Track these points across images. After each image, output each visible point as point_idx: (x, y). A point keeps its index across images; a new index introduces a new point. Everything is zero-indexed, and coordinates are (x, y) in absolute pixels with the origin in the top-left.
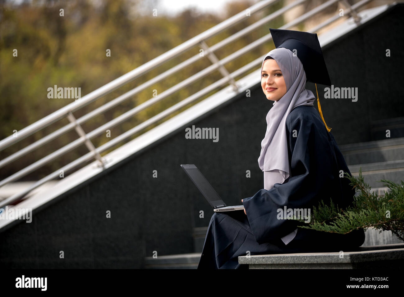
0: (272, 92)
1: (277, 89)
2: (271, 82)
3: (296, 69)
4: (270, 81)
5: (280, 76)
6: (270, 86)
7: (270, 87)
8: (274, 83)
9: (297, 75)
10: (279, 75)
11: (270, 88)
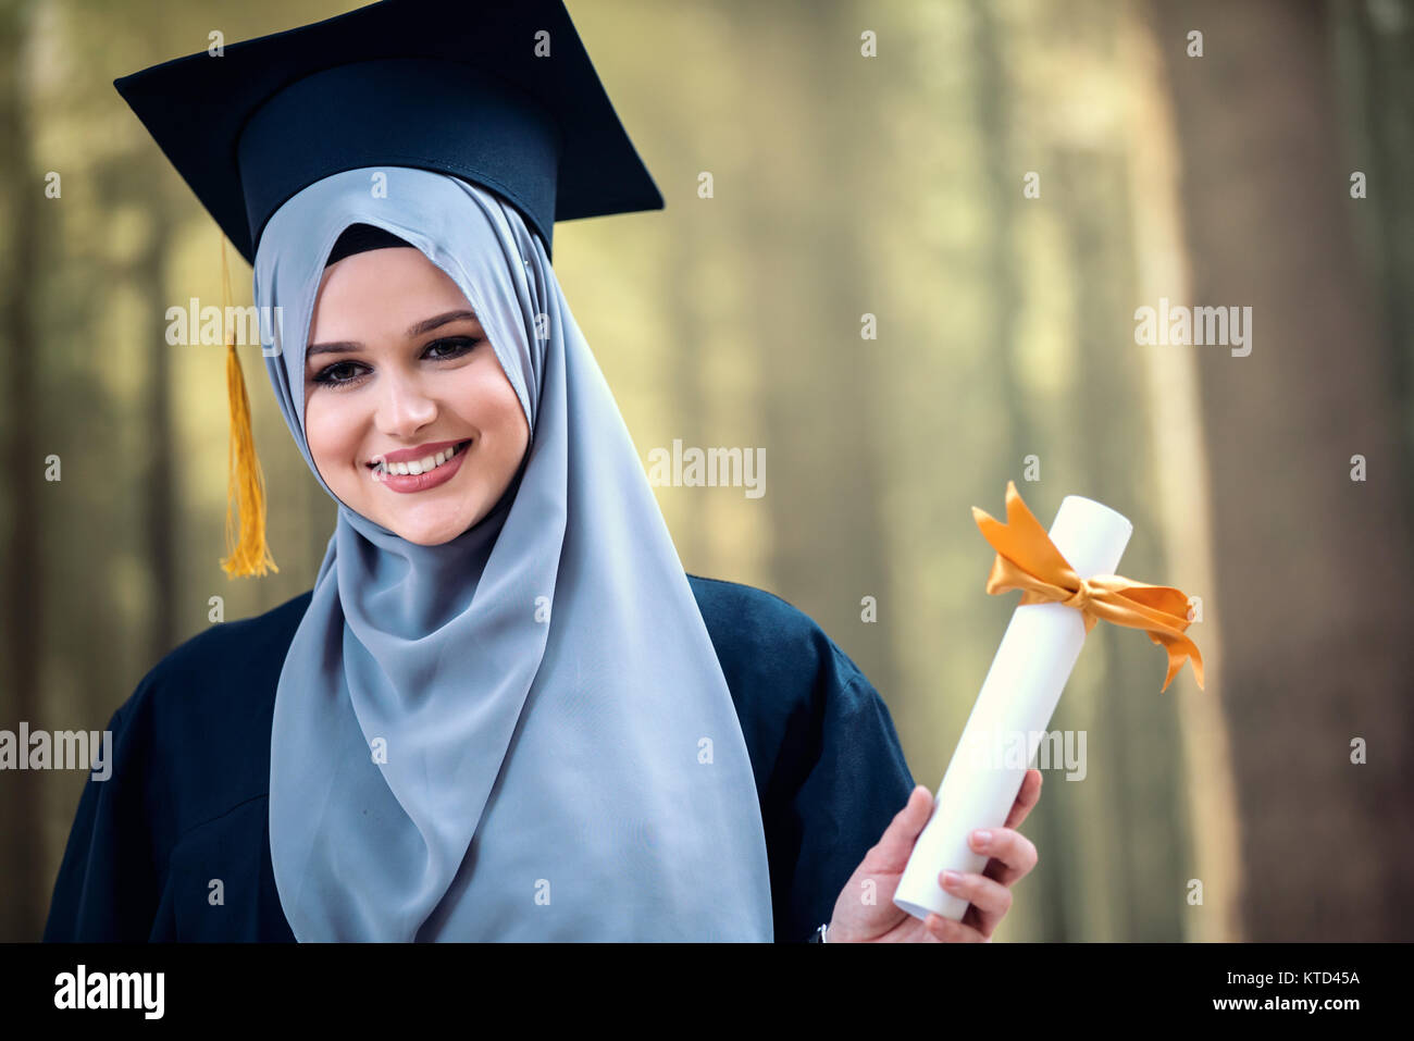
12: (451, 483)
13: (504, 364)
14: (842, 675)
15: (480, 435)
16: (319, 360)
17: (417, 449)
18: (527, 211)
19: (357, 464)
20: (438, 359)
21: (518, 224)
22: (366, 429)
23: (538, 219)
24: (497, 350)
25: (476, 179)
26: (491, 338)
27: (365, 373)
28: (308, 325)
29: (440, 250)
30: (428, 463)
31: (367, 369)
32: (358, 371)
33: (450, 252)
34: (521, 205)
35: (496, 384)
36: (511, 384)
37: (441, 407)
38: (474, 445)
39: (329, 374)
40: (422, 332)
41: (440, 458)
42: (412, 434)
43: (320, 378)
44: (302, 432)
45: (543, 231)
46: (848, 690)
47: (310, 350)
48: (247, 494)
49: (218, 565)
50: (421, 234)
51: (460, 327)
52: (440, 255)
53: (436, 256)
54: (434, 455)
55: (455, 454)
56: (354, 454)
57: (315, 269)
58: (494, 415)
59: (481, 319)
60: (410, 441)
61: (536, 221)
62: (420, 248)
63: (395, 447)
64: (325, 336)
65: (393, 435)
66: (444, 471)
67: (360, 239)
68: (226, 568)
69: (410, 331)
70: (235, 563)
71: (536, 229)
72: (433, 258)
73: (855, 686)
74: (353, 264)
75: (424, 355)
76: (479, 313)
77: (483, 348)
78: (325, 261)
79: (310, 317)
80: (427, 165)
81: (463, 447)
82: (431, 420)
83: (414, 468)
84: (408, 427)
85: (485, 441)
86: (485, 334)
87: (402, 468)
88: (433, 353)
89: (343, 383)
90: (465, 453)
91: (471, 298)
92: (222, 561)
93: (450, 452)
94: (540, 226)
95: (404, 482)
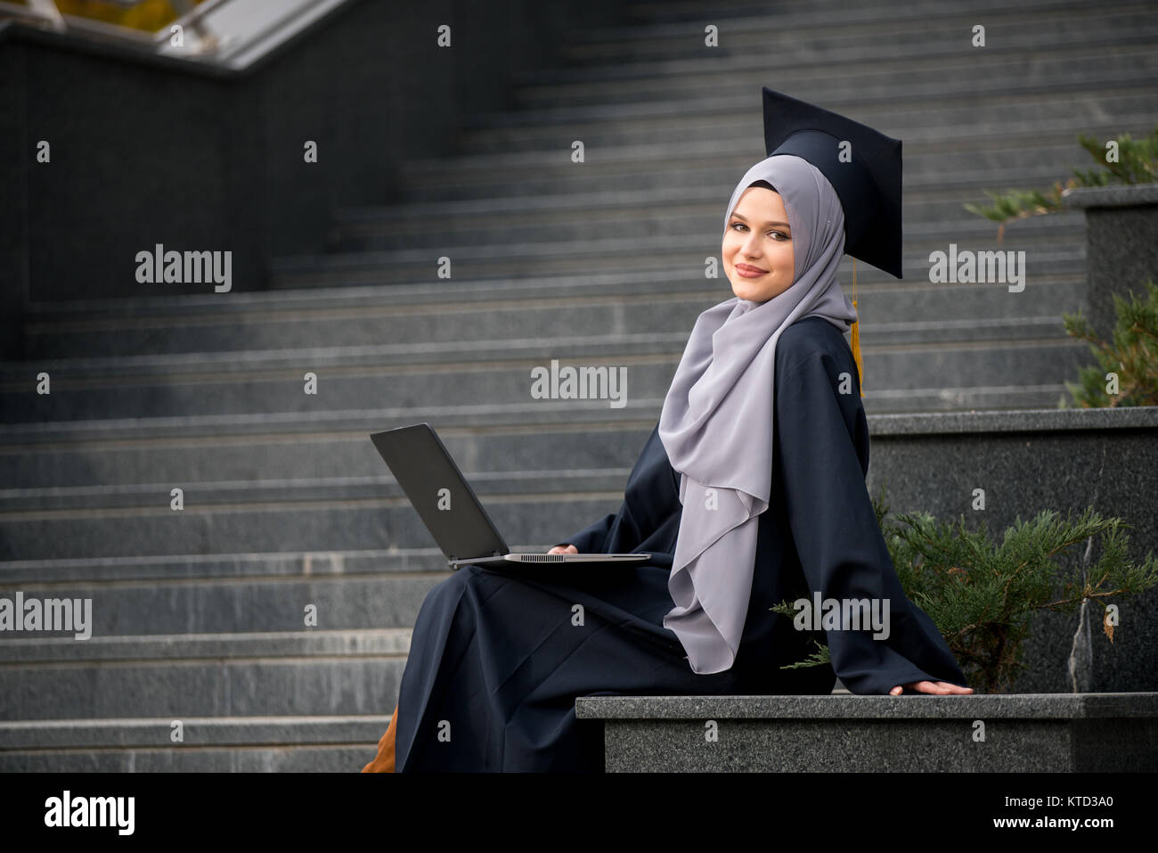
0: (754, 280)
1: (767, 272)
2: (756, 254)
3: (827, 229)
4: (755, 250)
5: (783, 240)
6: (751, 263)
7: (750, 266)
8: (762, 256)
9: (826, 244)
10: (783, 237)
11: (750, 269)
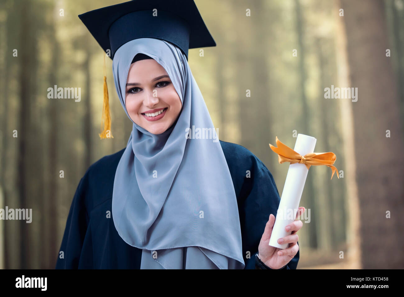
12: (162, 119)
13: (176, 89)
14: (259, 166)
15: (170, 107)
16: (129, 87)
17: (154, 110)
18: (182, 49)
19: (139, 113)
20: (159, 87)
21: (179, 52)
22: (141, 104)
23: (185, 51)
24: (174, 85)
25: (169, 41)
26: (173, 82)
27: (141, 91)
28: (126, 78)
29: (160, 60)
30: (157, 114)
31: (141, 89)
32: (139, 90)
33: (163, 60)
34: (180, 47)
35: (174, 94)
36: (177, 94)
37: (160, 99)
38: (168, 109)
39: (131, 91)
40: (155, 80)
41: (160, 112)
42: (153, 107)
43: (129, 92)
44: (125, 105)
45: (186, 54)
46: (261, 171)
47: (127, 85)
48: (107, 118)
49: (98, 135)
50: (155, 55)
51: (165, 79)
52: (160, 61)
53: (159, 61)
54: (158, 112)
55: (163, 111)
56: (138, 111)
57: (128, 64)
58: (173, 102)
59: (170, 77)
60: (152, 108)
61: (184, 51)
62: (155, 59)
63: (148, 110)
64: (131, 81)
65: (148, 107)
66: (161, 116)
67: (140, 57)
68: (101, 136)
69: (152, 80)
70: (103, 135)
71: (185, 53)
72: (158, 62)
73: (263, 170)
74: (138, 63)
75: (155, 86)
76: (170, 76)
77: (171, 84)
78: (131, 63)
79: (127, 77)
80: (157, 38)
81: (166, 109)
82: (157, 103)
83: (153, 115)
84: (152, 105)
85: (171, 108)
86: (171, 81)
87: (150, 115)
88: (158, 86)
89: (135, 93)
90: (166, 111)
91: (168, 72)
92: (99, 134)
93: (162, 111)
94: (185, 52)
95: (151, 118)
